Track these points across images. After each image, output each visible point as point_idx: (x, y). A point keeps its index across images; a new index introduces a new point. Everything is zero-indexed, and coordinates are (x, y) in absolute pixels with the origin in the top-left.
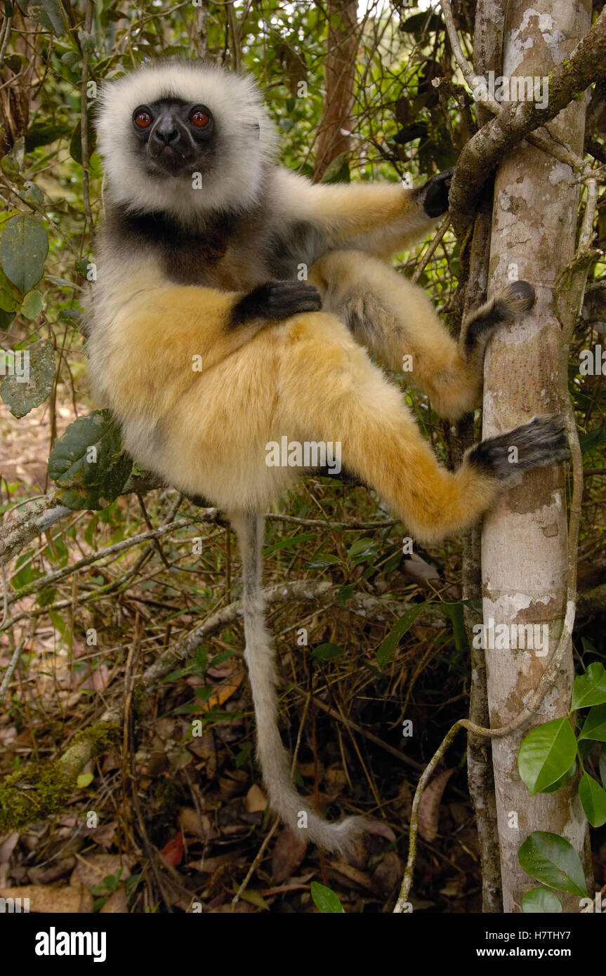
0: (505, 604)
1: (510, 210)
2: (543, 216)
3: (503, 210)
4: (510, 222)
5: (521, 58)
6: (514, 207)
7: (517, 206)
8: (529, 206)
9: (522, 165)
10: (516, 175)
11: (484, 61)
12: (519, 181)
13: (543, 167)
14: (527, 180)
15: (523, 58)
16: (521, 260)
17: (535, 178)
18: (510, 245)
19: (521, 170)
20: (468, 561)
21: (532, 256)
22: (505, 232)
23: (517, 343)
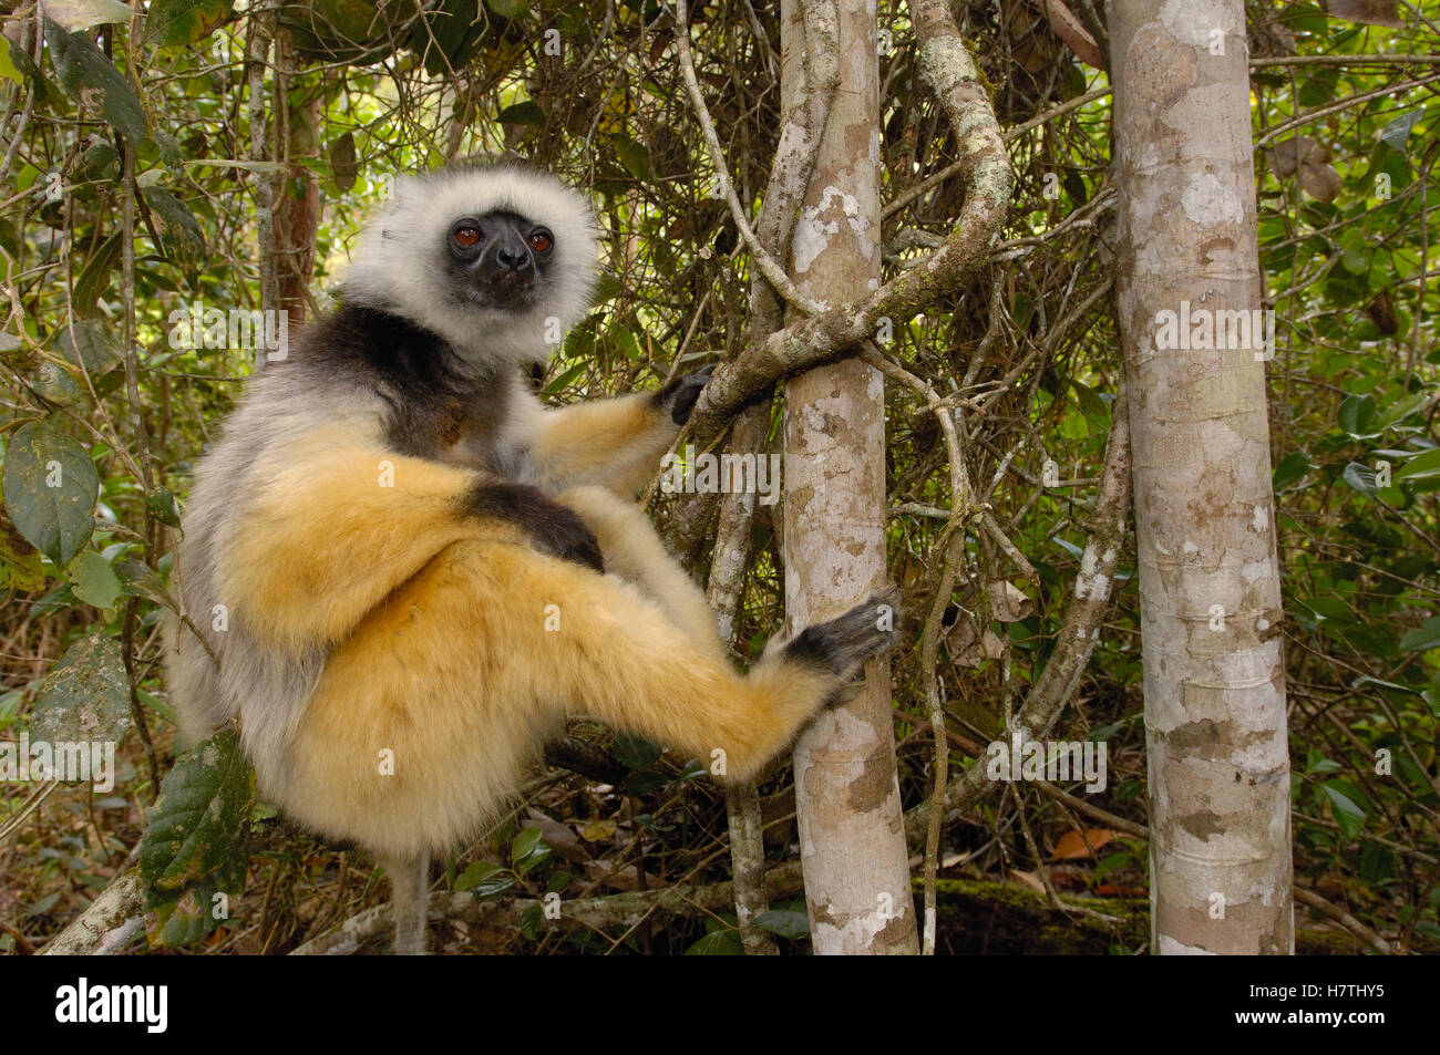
0: (858, 930)
1: (825, 430)
2: (864, 439)
3: (814, 429)
4: (825, 445)
5: (823, 243)
6: (831, 427)
7: (835, 427)
8: (849, 427)
9: (836, 375)
10: (830, 388)
11: (777, 241)
12: (835, 395)
13: (860, 379)
14: (844, 396)
15: (826, 245)
16: (844, 494)
17: (853, 393)
18: (829, 476)
19: (835, 382)
20: (744, 860)
21: (857, 490)
22: (820, 458)
23: (846, 598)
